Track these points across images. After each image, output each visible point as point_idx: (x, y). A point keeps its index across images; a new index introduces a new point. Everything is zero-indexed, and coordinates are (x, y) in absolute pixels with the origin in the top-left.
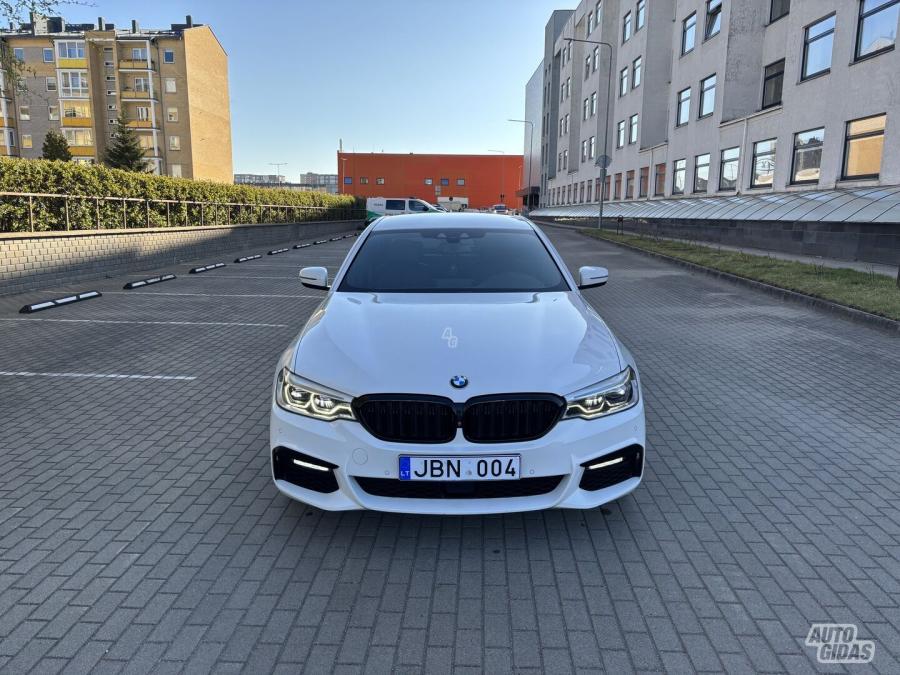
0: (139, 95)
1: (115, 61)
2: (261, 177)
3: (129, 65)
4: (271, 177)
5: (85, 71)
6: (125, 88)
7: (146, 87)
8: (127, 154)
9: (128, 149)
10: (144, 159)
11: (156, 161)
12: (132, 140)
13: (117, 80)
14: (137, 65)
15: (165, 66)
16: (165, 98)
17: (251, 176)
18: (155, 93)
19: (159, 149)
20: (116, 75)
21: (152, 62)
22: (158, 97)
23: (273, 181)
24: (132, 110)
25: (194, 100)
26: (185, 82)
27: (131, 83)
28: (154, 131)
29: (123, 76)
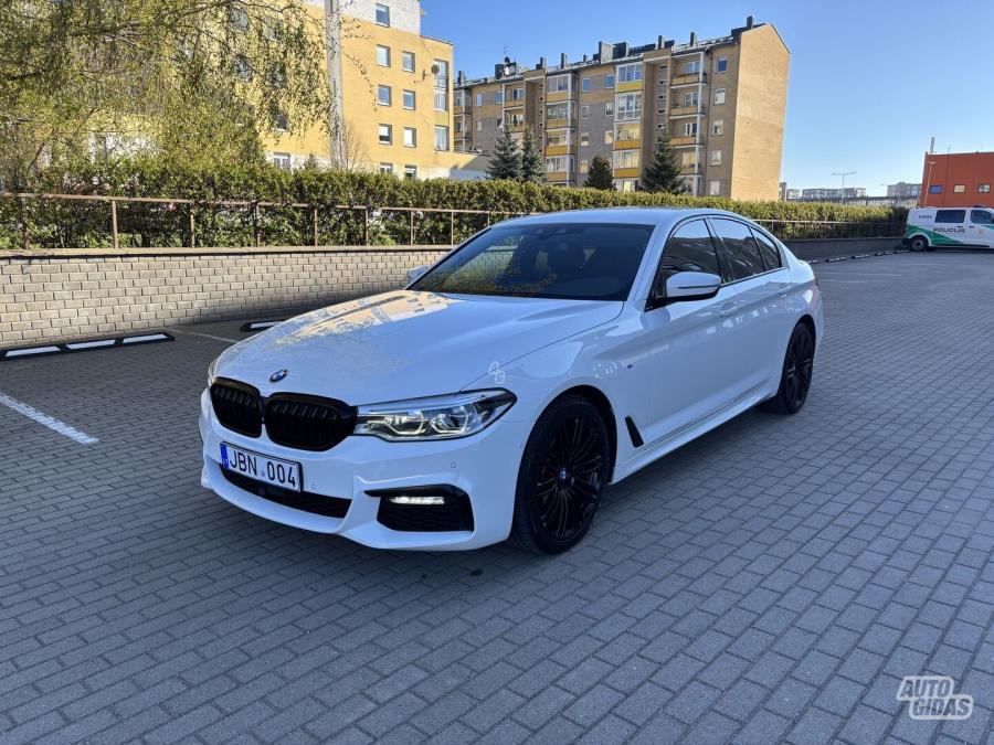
0: (687, 110)
1: (668, 80)
2: (834, 191)
3: (682, 80)
4: (847, 190)
5: (640, 93)
6: (675, 105)
7: (695, 102)
8: (663, 172)
9: (665, 168)
10: (680, 177)
11: (695, 177)
12: (670, 158)
13: (668, 99)
14: (688, 79)
15: (719, 76)
16: (713, 111)
17: (822, 190)
18: (703, 107)
19: (699, 165)
20: (668, 94)
21: (704, 74)
22: (705, 111)
23: (851, 196)
24: (679, 127)
25: (743, 109)
26: (735, 91)
27: (681, 100)
28: (697, 147)
29: (674, 92)
